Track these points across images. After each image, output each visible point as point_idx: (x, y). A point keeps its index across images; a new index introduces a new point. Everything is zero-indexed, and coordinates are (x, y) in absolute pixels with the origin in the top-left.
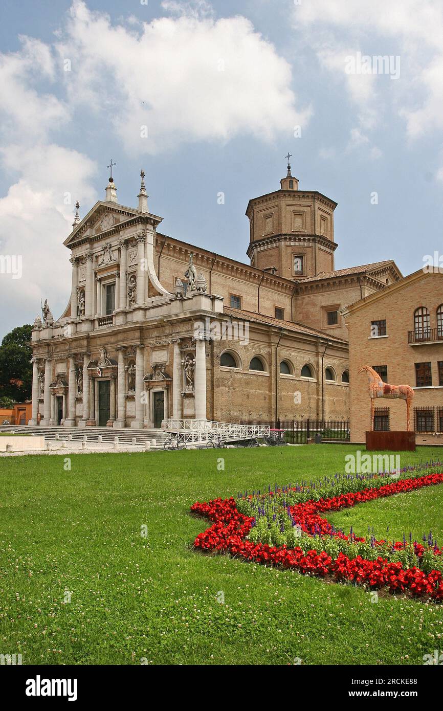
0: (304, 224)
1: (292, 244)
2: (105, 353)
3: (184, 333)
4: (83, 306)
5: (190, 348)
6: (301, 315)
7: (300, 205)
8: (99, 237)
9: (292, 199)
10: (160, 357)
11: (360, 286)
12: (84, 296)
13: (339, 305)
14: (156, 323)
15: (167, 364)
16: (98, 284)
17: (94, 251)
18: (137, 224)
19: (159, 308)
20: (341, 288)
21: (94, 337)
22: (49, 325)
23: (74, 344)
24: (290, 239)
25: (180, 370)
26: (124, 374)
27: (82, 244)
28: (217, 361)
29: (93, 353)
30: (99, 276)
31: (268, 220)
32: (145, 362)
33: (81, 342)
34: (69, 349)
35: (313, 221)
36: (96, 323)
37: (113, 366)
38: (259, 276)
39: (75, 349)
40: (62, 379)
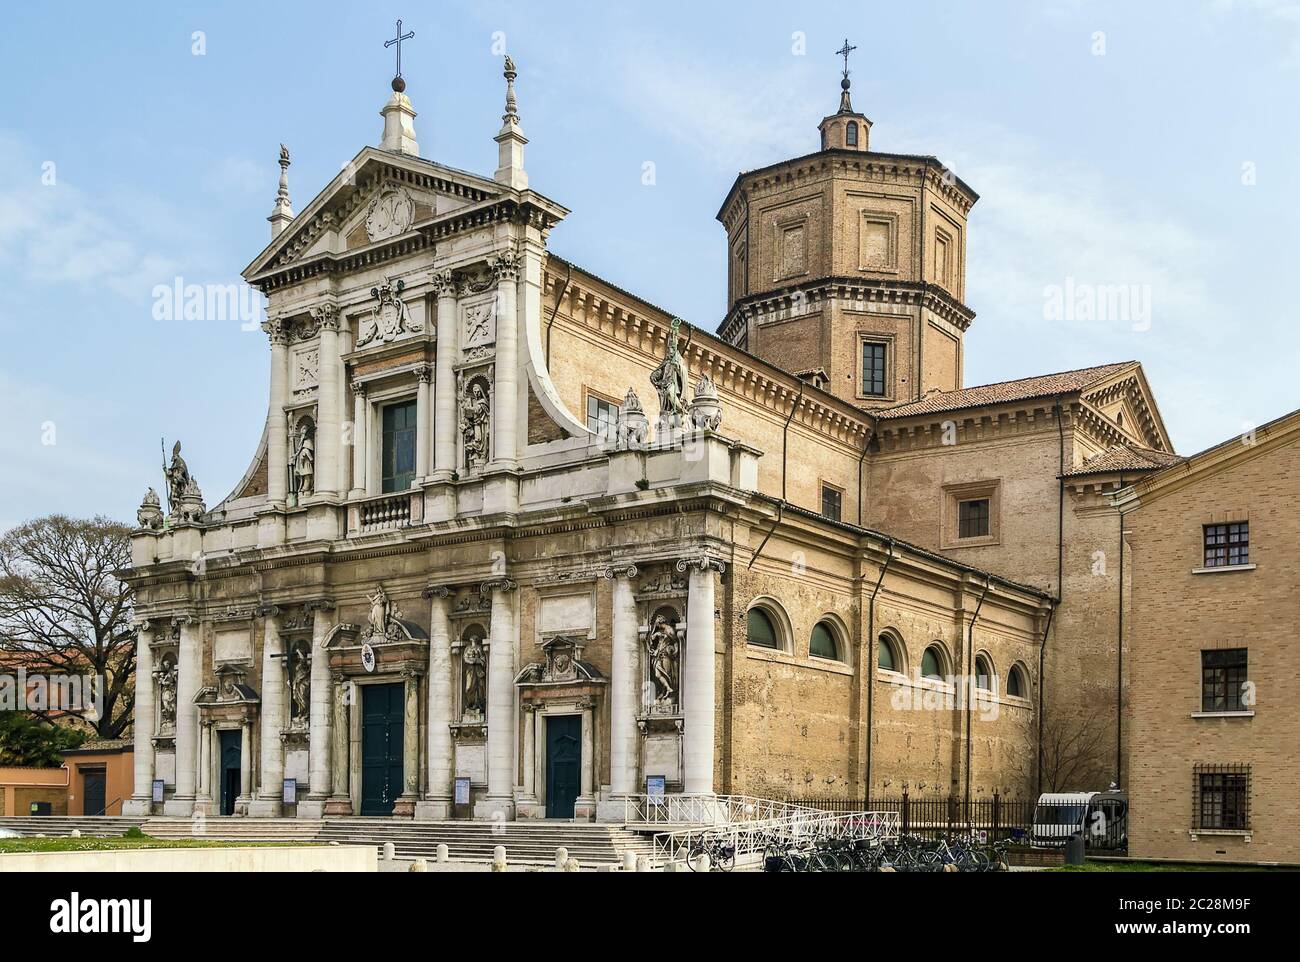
0: (892, 249)
1: (860, 306)
2: (384, 605)
3: (651, 548)
4: (307, 463)
5: (667, 591)
6: (885, 508)
7: (885, 196)
8: (364, 260)
9: (862, 177)
10: (570, 615)
11: (1061, 430)
12: (311, 434)
13: (997, 482)
14: (561, 518)
15: (592, 636)
16: (359, 400)
17: (344, 300)
18: (494, 222)
19: (566, 476)
20: (1003, 434)
21: (349, 558)
22: (191, 519)
23: (280, 578)
24: (855, 292)
25: (635, 655)
26: (448, 664)
27: (306, 277)
28: (740, 629)
29: (340, 602)
30: (360, 378)
31: (790, 237)
32: (517, 630)
33: (306, 571)
34: (265, 591)
35: (918, 245)
36: (355, 517)
37: (415, 641)
38: (789, 393)
39: (283, 590)
40: (240, 679)
